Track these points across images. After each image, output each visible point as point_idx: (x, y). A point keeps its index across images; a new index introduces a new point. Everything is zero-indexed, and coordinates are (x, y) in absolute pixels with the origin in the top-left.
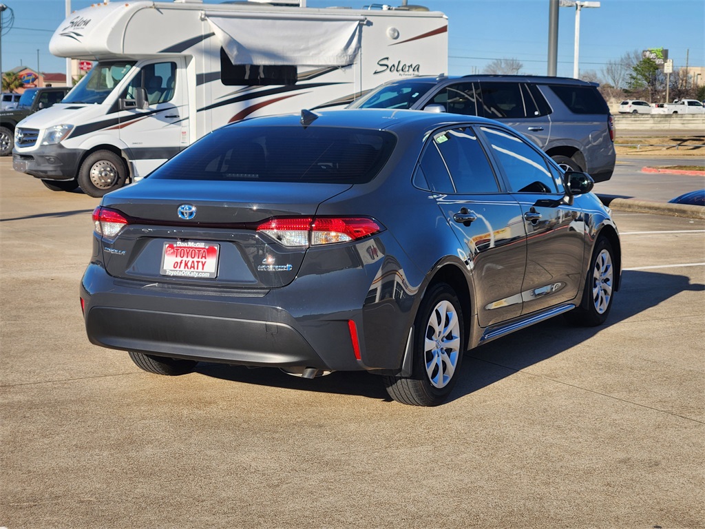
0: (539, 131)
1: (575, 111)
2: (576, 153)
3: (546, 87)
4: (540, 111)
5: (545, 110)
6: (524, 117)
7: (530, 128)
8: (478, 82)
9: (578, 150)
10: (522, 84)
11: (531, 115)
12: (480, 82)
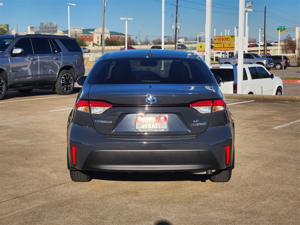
0: (58, 60)
1: (70, 51)
2: (71, 68)
3: (58, 40)
4: (57, 51)
5: (59, 50)
6: (51, 53)
7: (54, 58)
8: (32, 38)
9: (72, 67)
10: (49, 38)
11: (54, 52)
12: (33, 38)
